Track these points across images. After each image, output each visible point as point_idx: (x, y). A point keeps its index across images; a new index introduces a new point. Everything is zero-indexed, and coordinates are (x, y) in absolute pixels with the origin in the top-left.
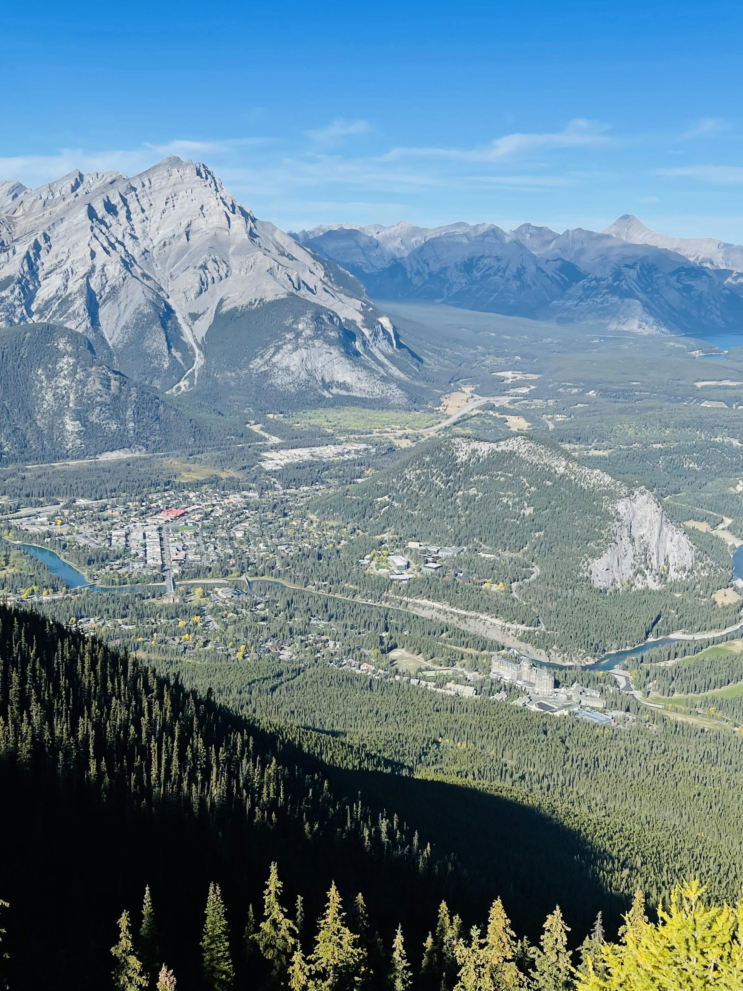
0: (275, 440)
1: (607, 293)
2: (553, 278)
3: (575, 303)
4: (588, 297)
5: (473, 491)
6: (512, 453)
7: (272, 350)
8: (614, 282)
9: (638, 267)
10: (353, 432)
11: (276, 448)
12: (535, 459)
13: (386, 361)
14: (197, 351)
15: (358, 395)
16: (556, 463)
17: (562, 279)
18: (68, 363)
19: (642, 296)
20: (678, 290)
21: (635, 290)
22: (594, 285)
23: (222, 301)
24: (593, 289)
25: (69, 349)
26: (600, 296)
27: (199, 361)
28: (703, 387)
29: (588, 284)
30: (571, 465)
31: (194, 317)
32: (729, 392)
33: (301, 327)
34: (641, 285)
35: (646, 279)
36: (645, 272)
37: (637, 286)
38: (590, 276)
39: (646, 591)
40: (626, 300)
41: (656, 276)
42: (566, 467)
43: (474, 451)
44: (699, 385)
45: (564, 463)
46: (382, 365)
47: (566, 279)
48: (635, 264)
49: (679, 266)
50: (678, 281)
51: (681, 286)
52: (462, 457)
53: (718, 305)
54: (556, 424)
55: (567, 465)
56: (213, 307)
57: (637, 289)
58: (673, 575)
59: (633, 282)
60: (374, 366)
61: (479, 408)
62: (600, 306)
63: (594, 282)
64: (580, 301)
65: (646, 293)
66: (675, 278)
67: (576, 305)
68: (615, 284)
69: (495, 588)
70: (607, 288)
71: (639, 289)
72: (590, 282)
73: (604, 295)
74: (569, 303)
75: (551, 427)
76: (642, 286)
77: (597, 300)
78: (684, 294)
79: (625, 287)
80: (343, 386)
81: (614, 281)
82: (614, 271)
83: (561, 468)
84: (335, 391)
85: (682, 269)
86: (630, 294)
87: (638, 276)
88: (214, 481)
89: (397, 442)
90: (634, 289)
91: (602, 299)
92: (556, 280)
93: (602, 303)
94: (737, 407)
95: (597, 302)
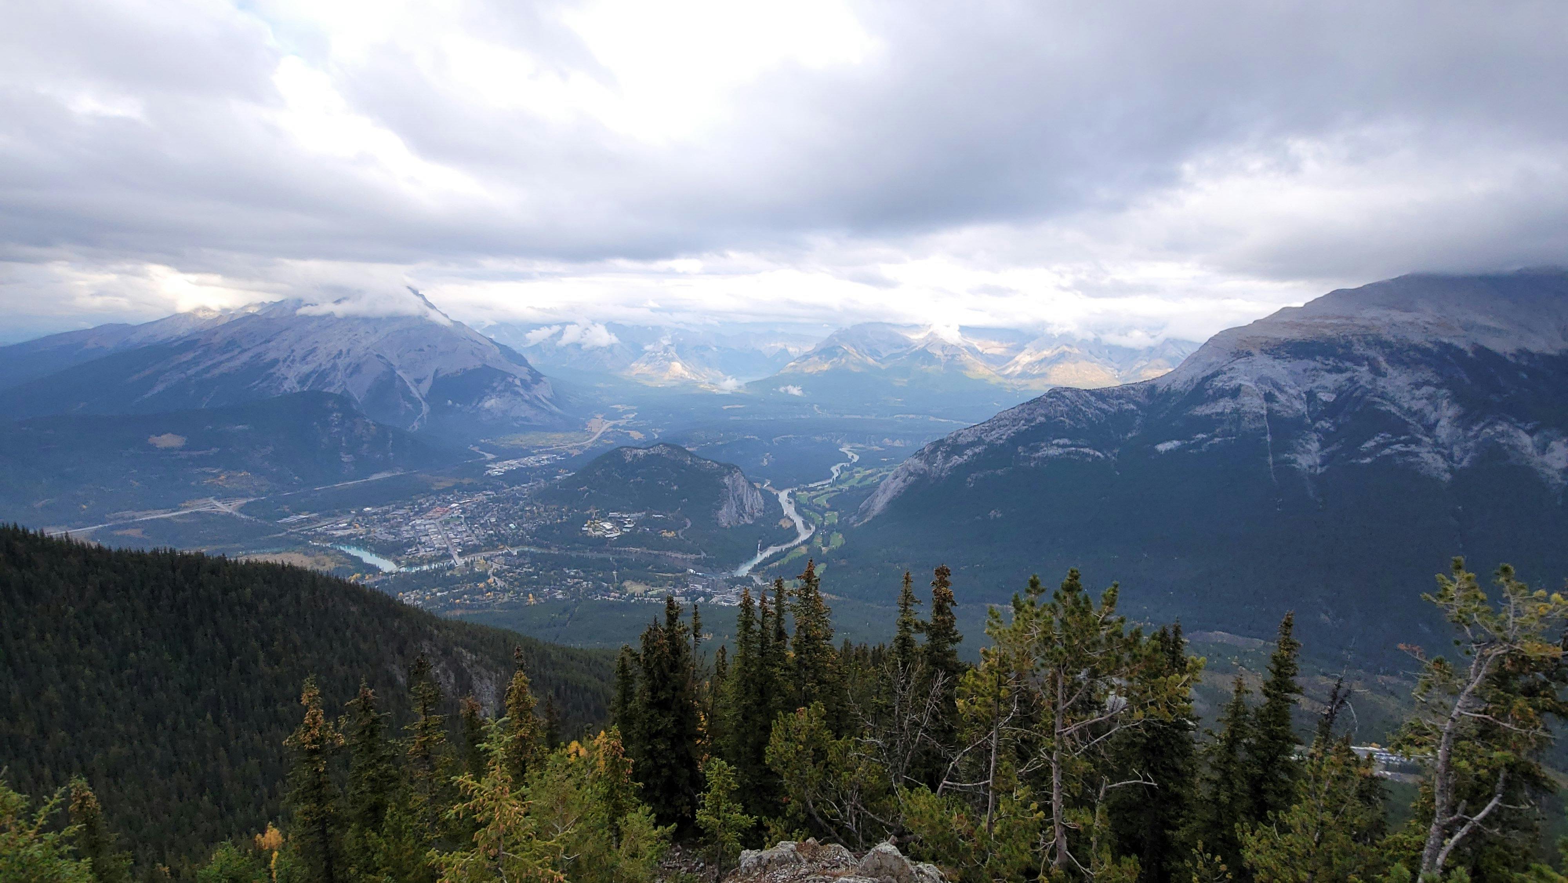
0: (490, 456)
5: (639, 479)
6: (658, 455)
7: (477, 400)
10: (541, 447)
11: (494, 461)
12: (672, 457)
13: (548, 403)
14: (423, 403)
15: (535, 424)
18: (337, 416)
22: (654, 355)
23: (437, 371)
24: (653, 357)
25: (337, 406)
26: (658, 361)
27: (425, 408)
31: (419, 381)
33: (495, 385)
39: (746, 525)
43: (635, 455)
44: (725, 407)
46: (546, 405)
52: (629, 459)
54: (659, 434)
56: (431, 374)
58: (757, 514)
60: (542, 406)
61: (610, 427)
69: (670, 535)
70: (661, 357)
79: (671, 356)
80: (526, 419)
84: (520, 422)
86: (673, 359)
88: (459, 487)
89: (570, 452)
91: (659, 363)
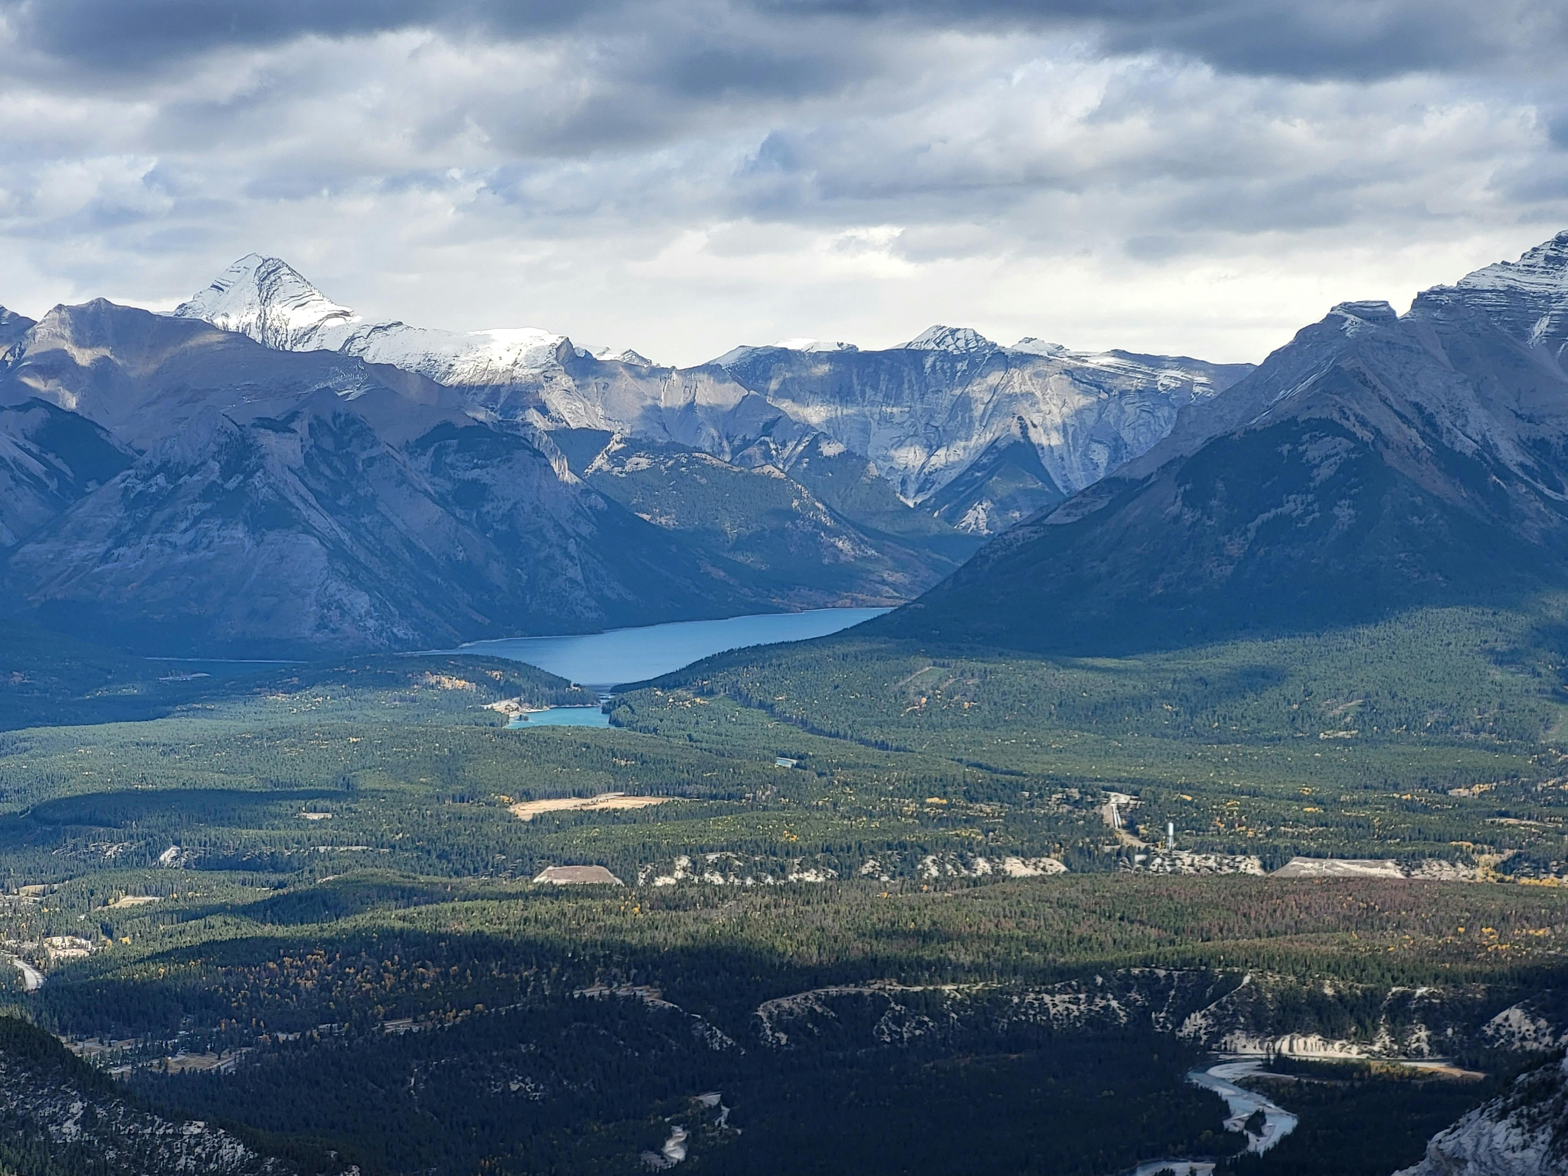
1: (203, 515)
2: (20, 466)
3: (101, 549)
4: (140, 528)
8: (226, 479)
9: (301, 426)
16: (48, 1111)
17: (52, 471)
19: (320, 520)
20: (441, 500)
21: (301, 506)
22: (161, 489)
24: (157, 501)
26: (183, 525)
28: (537, 820)
29: (140, 488)
30: (101, 1112)
32: (618, 830)
34: (312, 483)
35: (330, 465)
36: (328, 443)
37: (303, 491)
38: (146, 459)
40: (271, 536)
41: (364, 455)
42: (87, 1121)
44: (526, 811)
45: (77, 1107)
47: (66, 469)
48: (294, 415)
49: (437, 421)
50: (436, 469)
51: (449, 486)
53: (572, 547)
55: (88, 1112)
57: (305, 501)
59: (291, 478)
62: (184, 557)
63: (160, 479)
64: (117, 546)
65: (333, 510)
66: (425, 461)
67: (105, 558)
68: (231, 485)
70: (205, 496)
71: (313, 502)
72: (145, 479)
73: (197, 520)
74: (80, 551)
75: (33, 979)
76: (322, 488)
77: (174, 537)
78: (459, 512)
79: (265, 492)
81: (226, 475)
82: (223, 439)
83: (70, 1127)
85: (445, 430)
86: (281, 517)
87: (307, 456)
90: (294, 499)
91: (189, 536)
92: (31, 475)
93: (191, 548)
94: (650, 879)
95: (174, 546)
